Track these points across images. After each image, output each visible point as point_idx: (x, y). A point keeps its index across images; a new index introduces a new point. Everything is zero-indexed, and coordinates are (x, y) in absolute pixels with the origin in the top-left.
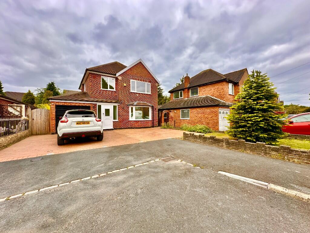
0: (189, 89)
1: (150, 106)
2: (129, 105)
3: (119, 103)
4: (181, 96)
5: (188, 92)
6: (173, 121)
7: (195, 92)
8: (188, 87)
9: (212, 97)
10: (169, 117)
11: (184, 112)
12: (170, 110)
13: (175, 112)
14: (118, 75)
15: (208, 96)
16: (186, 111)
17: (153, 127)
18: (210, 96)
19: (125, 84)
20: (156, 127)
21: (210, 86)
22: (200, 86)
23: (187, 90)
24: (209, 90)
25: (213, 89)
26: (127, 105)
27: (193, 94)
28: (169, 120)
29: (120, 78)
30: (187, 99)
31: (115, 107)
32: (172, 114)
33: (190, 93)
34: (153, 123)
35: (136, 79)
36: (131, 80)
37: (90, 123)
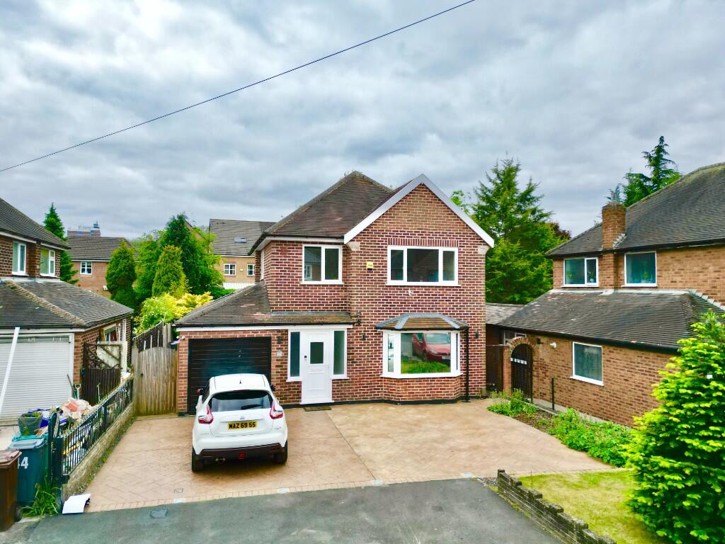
0: (619, 253)
2: (381, 329)
3: (349, 324)
4: (592, 276)
5: (617, 266)
6: (547, 381)
7: (643, 265)
8: (614, 246)
9: (711, 301)
10: (535, 363)
11: (583, 354)
12: (540, 338)
13: (553, 348)
14: (348, 237)
15: (694, 291)
16: (592, 348)
17: (466, 398)
18: (700, 294)
19: (372, 263)
20: (477, 398)
21: (700, 253)
22: (662, 249)
23: (610, 259)
24: (696, 269)
25: (711, 268)
26: (377, 328)
27: (636, 275)
28: (535, 373)
29: (355, 247)
30: (610, 292)
31: (338, 336)
32: (544, 352)
33: (625, 272)
34: (467, 385)
35: (404, 243)
36: (390, 248)
37: (258, 424)
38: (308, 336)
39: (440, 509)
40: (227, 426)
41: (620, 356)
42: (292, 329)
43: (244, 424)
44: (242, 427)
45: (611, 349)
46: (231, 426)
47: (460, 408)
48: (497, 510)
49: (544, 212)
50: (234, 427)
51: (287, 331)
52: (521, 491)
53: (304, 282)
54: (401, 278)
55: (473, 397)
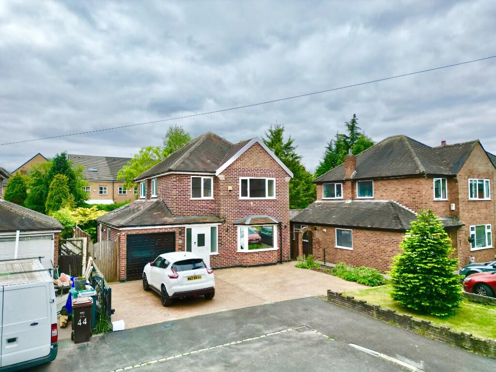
0: (354, 181)
1: (275, 223)
2: (237, 224)
3: (220, 222)
4: (339, 193)
5: (353, 188)
6: (321, 250)
7: (366, 189)
8: (351, 177)
9: (401, 205)
10: (314, 241)
11: (341, 234)
12: (316, 227)
13: (324, 232)
14: (218, 172)
15: (392, 201)
16: (345, 231)
17: (281, 262)
18: (395, 202)
19: (231, 187)
20: (286, 261)
21: (394, 181)
22: (376, 179)
23: (349, 184)
24: (393, 189)
25: (401, 189)
26: (234, 224)
27: (362, 193)
28: (314, 246)
29: (222, 177)
30: (349, 201)
31: (213, 229)
32: (318, 235)
33: (357, 191)
34: (281, 254)
35: (248, 175)
36: (241, 178)
37: (202, 277)
38: (196, 230)
39: (306, 310)
40: (187, 279)
41: (361, 234)
42: (187, 226)
43: (195, 277)
44: (194, 279)
45: (357, 231)
46: (189, 279)
47: (279, 267)
48: (332, 307)
49: (298, 156)
50: (191, 279)
51: (184, 227)
52: (343, 297)
53: (192, 199)
54: (246, 195)
55: (284, 261)
